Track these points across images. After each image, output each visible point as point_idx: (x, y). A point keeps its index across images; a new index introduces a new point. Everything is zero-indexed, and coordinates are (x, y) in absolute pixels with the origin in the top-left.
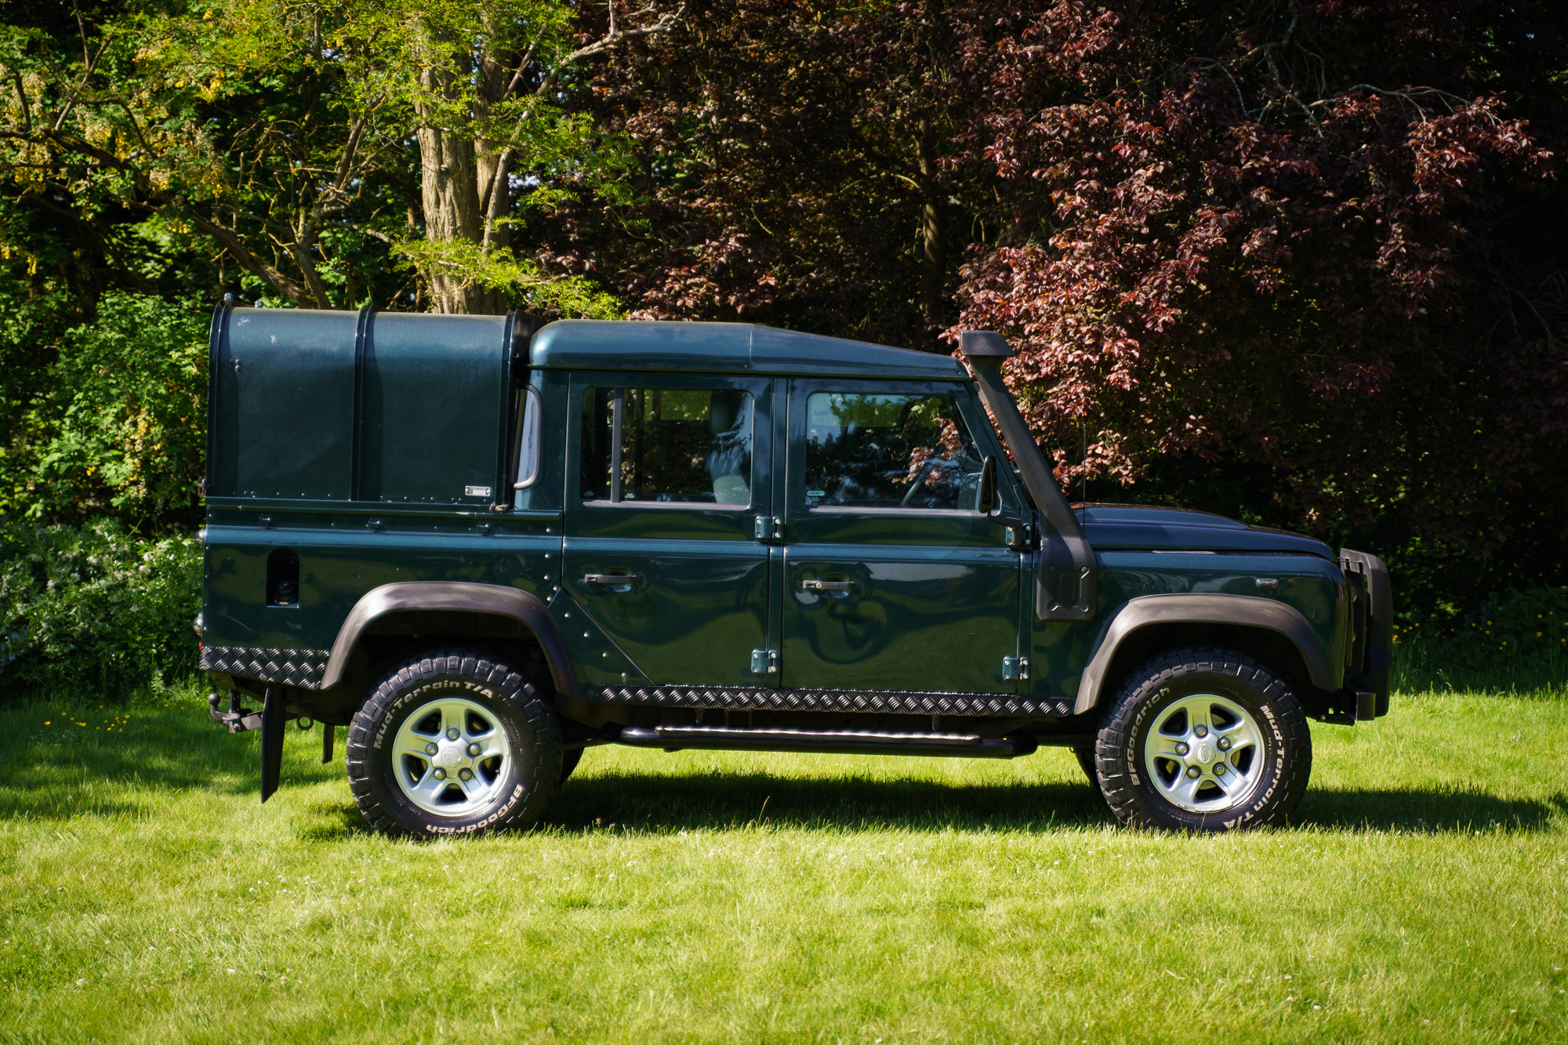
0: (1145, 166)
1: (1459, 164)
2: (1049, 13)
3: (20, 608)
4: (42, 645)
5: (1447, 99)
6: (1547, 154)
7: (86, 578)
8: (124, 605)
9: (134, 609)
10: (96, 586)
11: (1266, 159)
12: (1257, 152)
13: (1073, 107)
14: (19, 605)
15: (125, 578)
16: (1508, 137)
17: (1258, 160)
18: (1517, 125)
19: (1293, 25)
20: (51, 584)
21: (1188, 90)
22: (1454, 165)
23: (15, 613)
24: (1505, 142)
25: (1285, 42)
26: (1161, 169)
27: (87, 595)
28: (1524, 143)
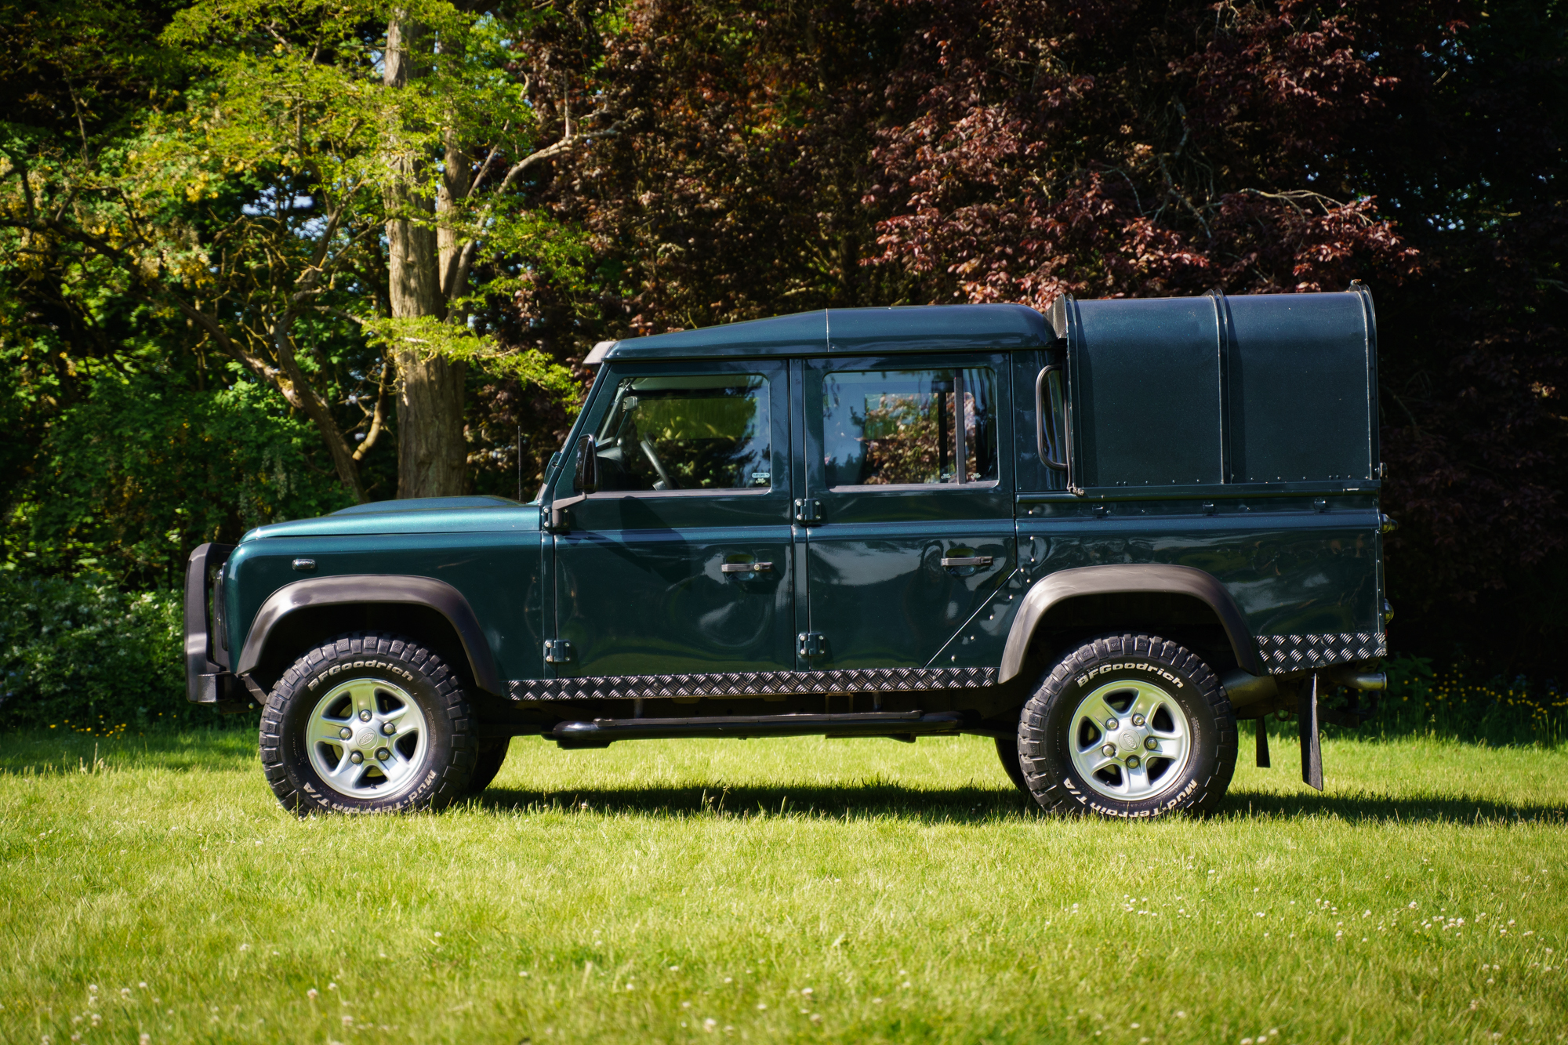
0: (1049, 259)
1: (1334, 258)
2: (964, 122)
3: (16, 651)
4: (37, 684)
5: (1324, 201)
6: (1414, 252)
7: (77, 625)
8: (112, 648)
9: (122, 653)
10: (87, 630)
11: (1161, 253)
12: (1152, 246)
13: (985, 206)
14: (15, 648)
15: (114, 625)
16: (1379, 236)
17: (1152, 254)
18: (1387, 226)
19: (1185, 138)
20: (45, 630)
21: (1090, 190)
22: (1330, 258)
23: (12, 655)
24: (1375, 241)
25: (1177, 153)
26: (1064, 261)
27: (79, 639)
28: (1393, 241)
